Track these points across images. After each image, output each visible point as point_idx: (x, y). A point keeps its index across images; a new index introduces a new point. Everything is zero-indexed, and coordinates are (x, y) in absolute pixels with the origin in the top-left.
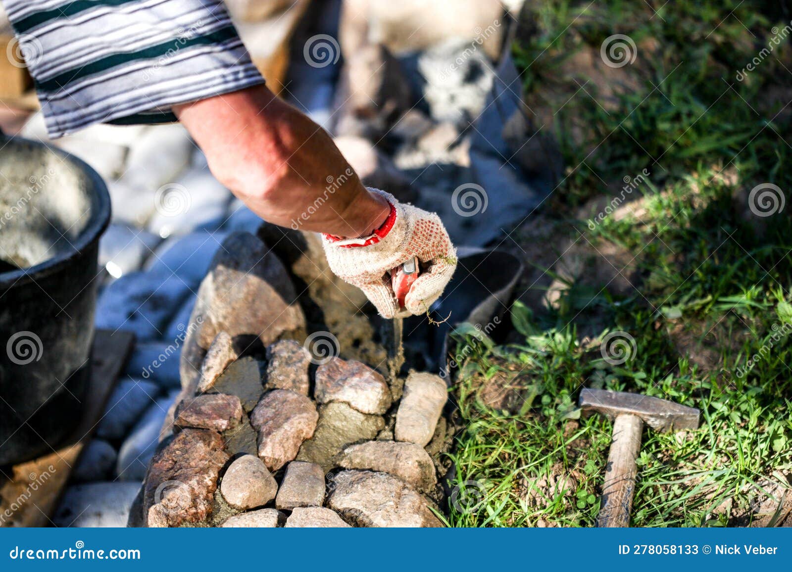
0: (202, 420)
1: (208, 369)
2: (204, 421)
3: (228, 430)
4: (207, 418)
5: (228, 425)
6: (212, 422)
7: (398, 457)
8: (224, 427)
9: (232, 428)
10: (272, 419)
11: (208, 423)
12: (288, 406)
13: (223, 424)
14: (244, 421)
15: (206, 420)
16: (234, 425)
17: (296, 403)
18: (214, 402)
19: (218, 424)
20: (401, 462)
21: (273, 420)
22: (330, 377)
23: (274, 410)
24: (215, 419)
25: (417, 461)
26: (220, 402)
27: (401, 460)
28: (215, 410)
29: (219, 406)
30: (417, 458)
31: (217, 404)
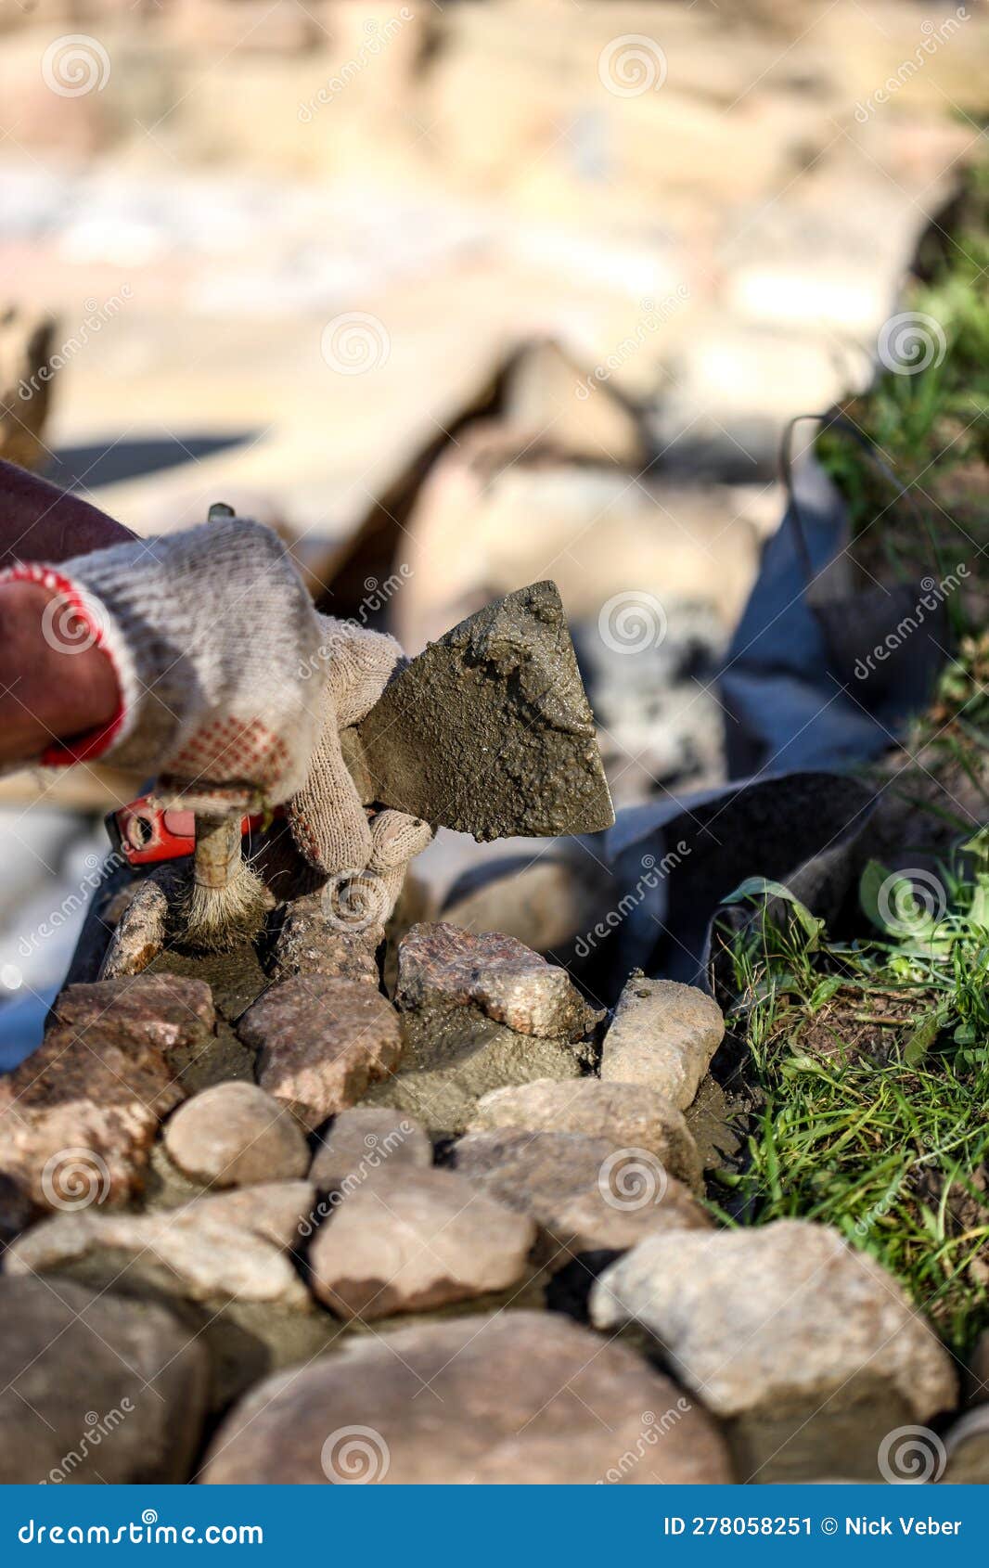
0: (116, 1021)
1: (131, 930)
2: (121, 1024)
3: (181, 1046)
4: (130, 1016)
5: (181, 1035)
6: (140, 1027)
7: (612, 1109)
8: (170, 1041)
9: (190, 1043)
10: (292, 1022)
11: (130, 1027)
12: (333, 1001)
13: (168, 1032)
14: (221, 1032)
15: (127, 1021)
16: (197, 1036)
17: (352, 997)
18: (146, 988)
19: (156, 1032)
20: (619, 1119)
21: (295, 1025)
22: (432, 954)
23: (297, 1009)
24: (146, 1018)
25: (658, 1121)
26: (163, 987)
27: (620, 1113)
28: (150, 1002)
29: (159, 995)
30: (659, 1116)
31: (153, 991)
